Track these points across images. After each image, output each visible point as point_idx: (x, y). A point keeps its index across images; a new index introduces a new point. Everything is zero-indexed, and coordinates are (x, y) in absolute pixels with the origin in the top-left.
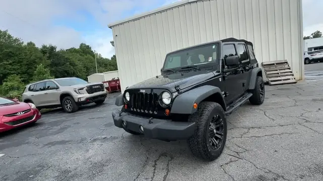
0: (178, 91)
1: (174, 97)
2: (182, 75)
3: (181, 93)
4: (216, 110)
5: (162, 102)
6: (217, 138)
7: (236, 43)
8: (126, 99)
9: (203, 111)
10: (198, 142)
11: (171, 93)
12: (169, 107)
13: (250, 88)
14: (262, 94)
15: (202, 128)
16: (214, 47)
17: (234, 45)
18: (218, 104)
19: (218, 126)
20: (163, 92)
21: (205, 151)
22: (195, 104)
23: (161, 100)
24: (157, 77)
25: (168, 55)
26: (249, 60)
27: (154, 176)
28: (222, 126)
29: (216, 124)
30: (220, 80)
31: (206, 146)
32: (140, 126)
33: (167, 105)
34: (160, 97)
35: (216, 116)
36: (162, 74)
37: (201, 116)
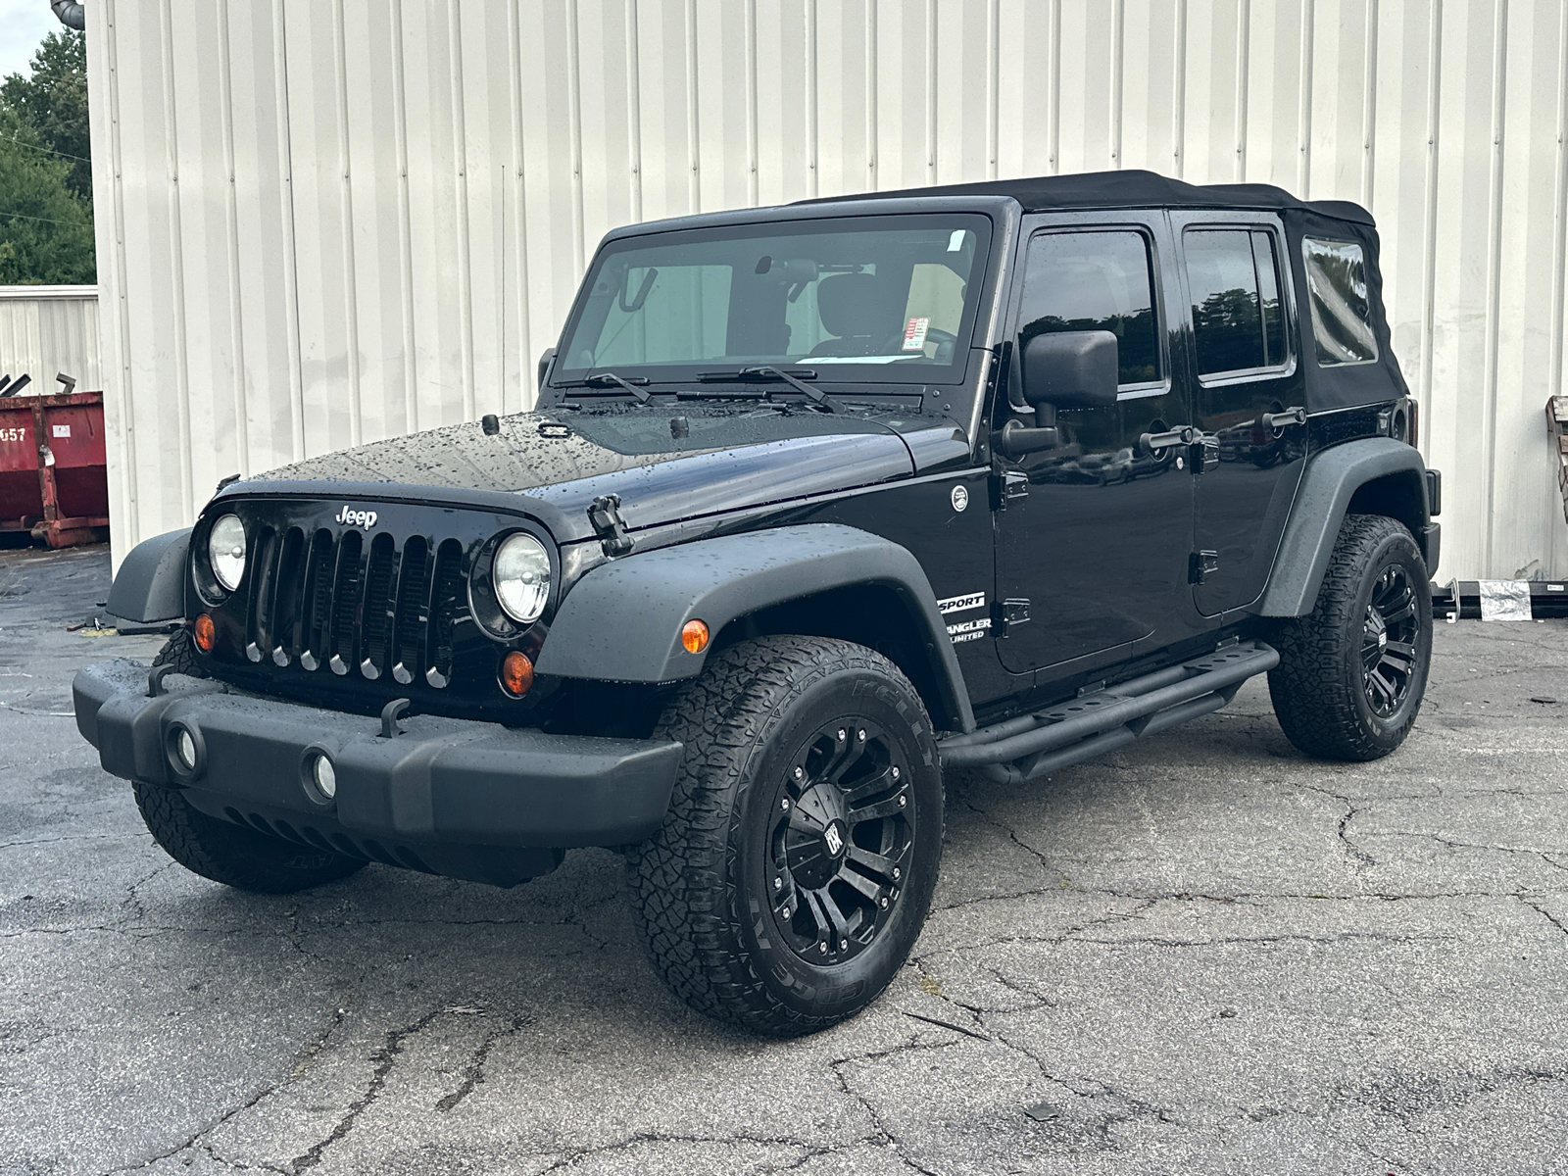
0: (605, 533)
1: (572, 572)
2: (676, 430)
3: (625, 551)
4: (847, 696)
5: (492, 605)
6: (848, 899)
7: (1165, 223)
8: (210, 575)
9: (752, 683)
10: (689, 873)
11: (558, 547)
12: (528, 637)
13: (1272, 609)
14: (1397, 677)
15: (727, 790)
16: (957, 240)
17: (1147, 236)
18: (878, 657)
19: (869, 813)
20: (503, 537)
21: (729, 943)
22: (695, 627)
23: (487, 583)
24: (490, 425)
25: (613, 244)
26: (1288, 369)
27: (370, 1097)
28: (899, 819)
29: (858, 804)
30: (960, 500)
31: (743, 909)
32: (314, 755)
33: (519, 626)
34: (484, 561)
35: (852, 735)
36: (542, 405)
37: (732, 713)
